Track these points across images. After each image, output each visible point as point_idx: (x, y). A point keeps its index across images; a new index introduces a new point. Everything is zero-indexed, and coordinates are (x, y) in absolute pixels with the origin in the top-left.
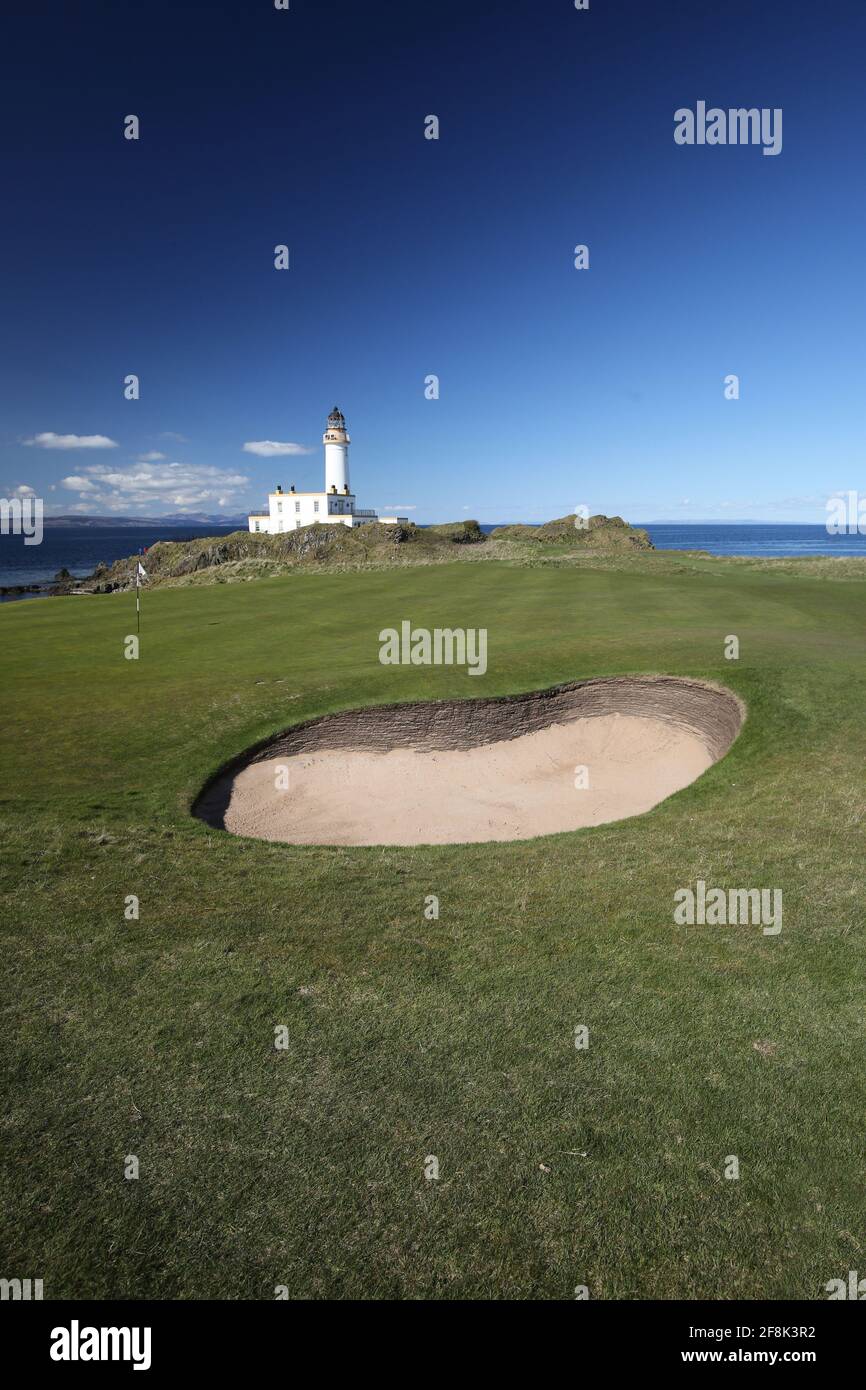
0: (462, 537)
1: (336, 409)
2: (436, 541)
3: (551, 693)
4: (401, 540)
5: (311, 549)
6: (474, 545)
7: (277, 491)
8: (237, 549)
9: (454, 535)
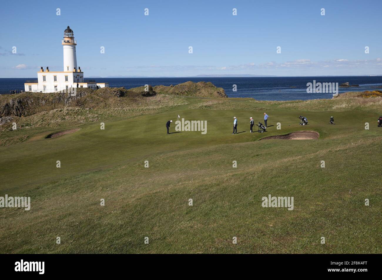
0: (146, 94)
1: (68, 27)
2: (136, 96)
3: (288, 135)
4: (120, 96)
5: (73, 101)
6: (152, 97)
7: (41, 70)
8: (27, 101)
9: (142, 92)
